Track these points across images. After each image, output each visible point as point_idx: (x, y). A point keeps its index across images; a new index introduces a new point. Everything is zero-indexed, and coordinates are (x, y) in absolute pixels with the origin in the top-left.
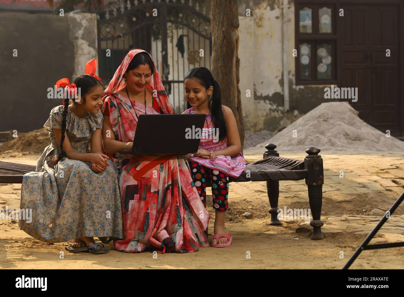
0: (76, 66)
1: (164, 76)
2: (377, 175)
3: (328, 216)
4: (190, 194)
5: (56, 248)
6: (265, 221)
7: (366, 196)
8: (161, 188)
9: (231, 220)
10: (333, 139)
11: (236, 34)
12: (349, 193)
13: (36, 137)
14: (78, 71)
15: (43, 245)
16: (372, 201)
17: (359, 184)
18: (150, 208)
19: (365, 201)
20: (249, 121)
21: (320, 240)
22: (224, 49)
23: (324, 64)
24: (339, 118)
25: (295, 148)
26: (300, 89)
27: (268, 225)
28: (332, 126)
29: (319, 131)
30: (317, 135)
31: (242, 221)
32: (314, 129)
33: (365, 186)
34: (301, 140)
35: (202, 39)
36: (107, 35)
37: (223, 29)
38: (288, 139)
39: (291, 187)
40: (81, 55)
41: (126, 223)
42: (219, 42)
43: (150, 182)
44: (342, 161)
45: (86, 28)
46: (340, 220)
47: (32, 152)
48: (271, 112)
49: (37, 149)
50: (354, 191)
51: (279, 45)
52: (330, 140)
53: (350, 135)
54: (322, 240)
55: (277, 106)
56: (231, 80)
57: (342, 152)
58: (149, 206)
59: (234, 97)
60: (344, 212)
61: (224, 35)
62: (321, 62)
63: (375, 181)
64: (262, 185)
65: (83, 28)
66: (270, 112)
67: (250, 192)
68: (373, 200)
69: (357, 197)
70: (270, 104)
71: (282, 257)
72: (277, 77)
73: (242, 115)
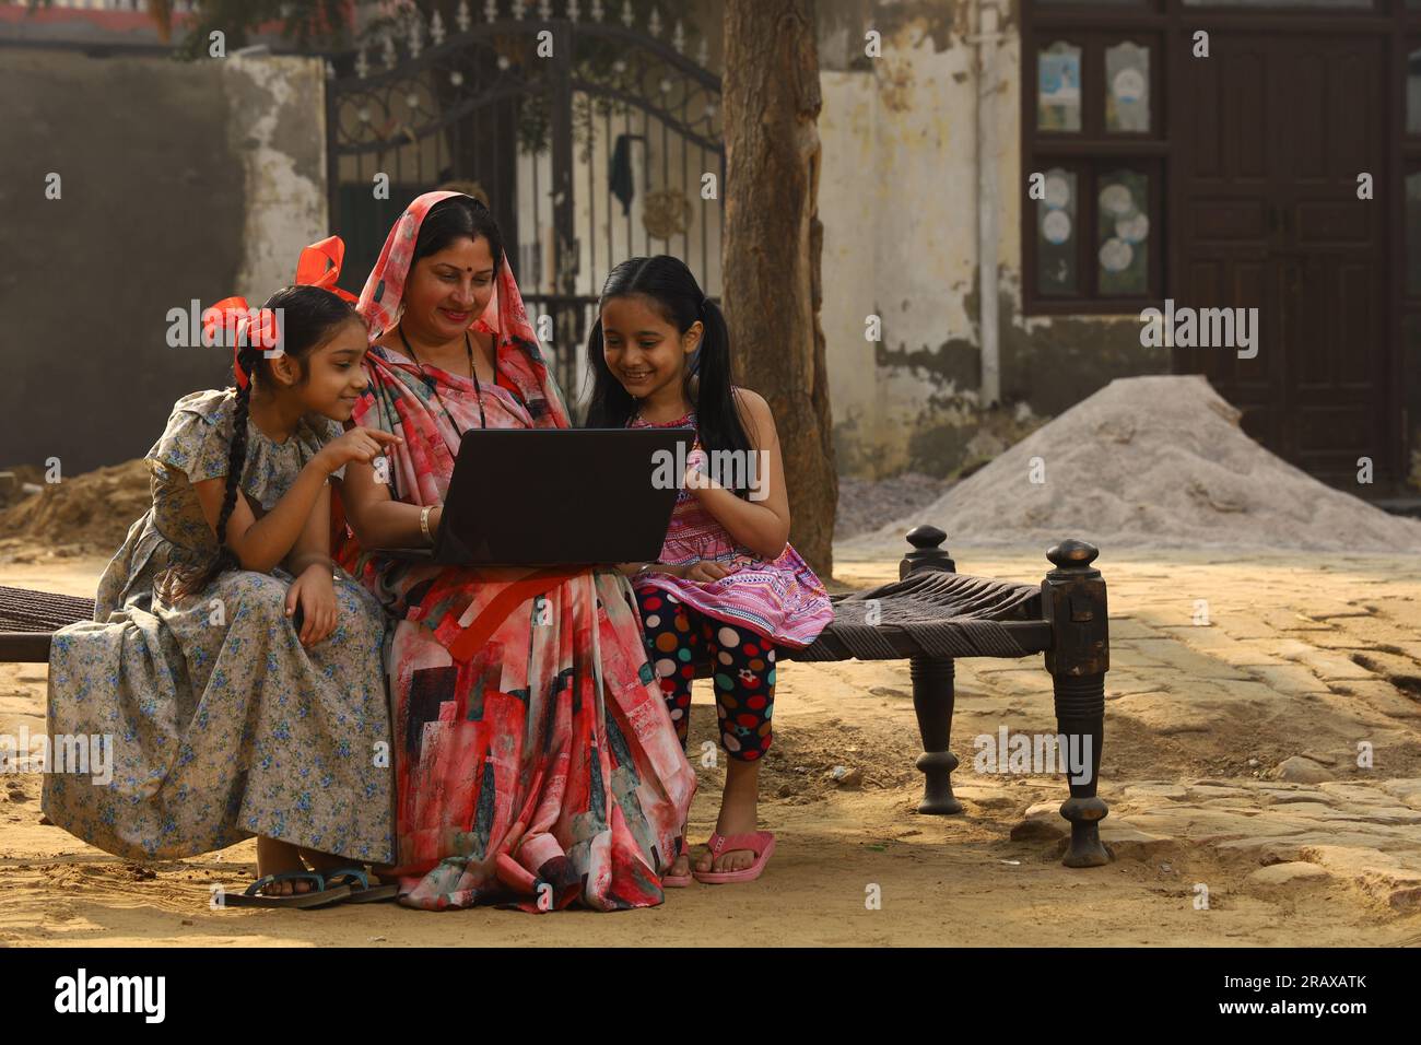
0: (250, 243)
1: (561, 278)
2: (1300, 638)
3: (1125, 784)
4: (638, 709)
5: (164, 890)
6: (903, 797)
7: (1260, 713)
8: (535, 681)
9: (784, 793)
10: (1152, 509)
11: (809, 138)
12: (1200, 700)
13: (105, 491)
14: (259, 258)
15: (117, 878)
16: (1282, 731)
17: (1237, 667)
18: (497, 748)
19: (1259, 730)
20: (858, 442)
21: (1096, 869)
22: (769, 190)
23: (1123, 242)
24: (1172, 432)
25: (1019, 536)
26: (1038, 329)
27: (914, 811)
28: (1148, 460)
29: (1104, 479)
30: (1096, 492)
31: (823, 798)
32: (1086, 470)
33: (1258, 677)
34: (1038, 510)
35: (695, 152)
36: (362, 134)
37: (766, 119)
38: (992, 504)
39: (997, 678)
40: (267, 204)
41: (411, 802)
42: (750, 164)
43: (498, 658)
44: (1181, 586)
45: (285, 111)
46: (1169, 798)
47: (90, 546)
48: (936, 407)
49: (109, 535)
50: (1220, 692)
51: (966, 172)
52: (1141, 508)
53: (1210, 491)
54: (1102, 868)
55: (958, 389)
56: (793, 296)
57: (1184, 552)
58: (494, 742)
59: (802, 358)
60: (1182, 767)
61: (767, 139)
62: (1113, 234)
63: (1295, 660)
64: (896, 672)
65: (274, 110)
66: (932, 409)
67: (854, 696)
68: (1287, 724)
69: (1228, 715)
70: (933, 380)
71: (960, 930)
72: (956, 287)
73: (830, 421)
